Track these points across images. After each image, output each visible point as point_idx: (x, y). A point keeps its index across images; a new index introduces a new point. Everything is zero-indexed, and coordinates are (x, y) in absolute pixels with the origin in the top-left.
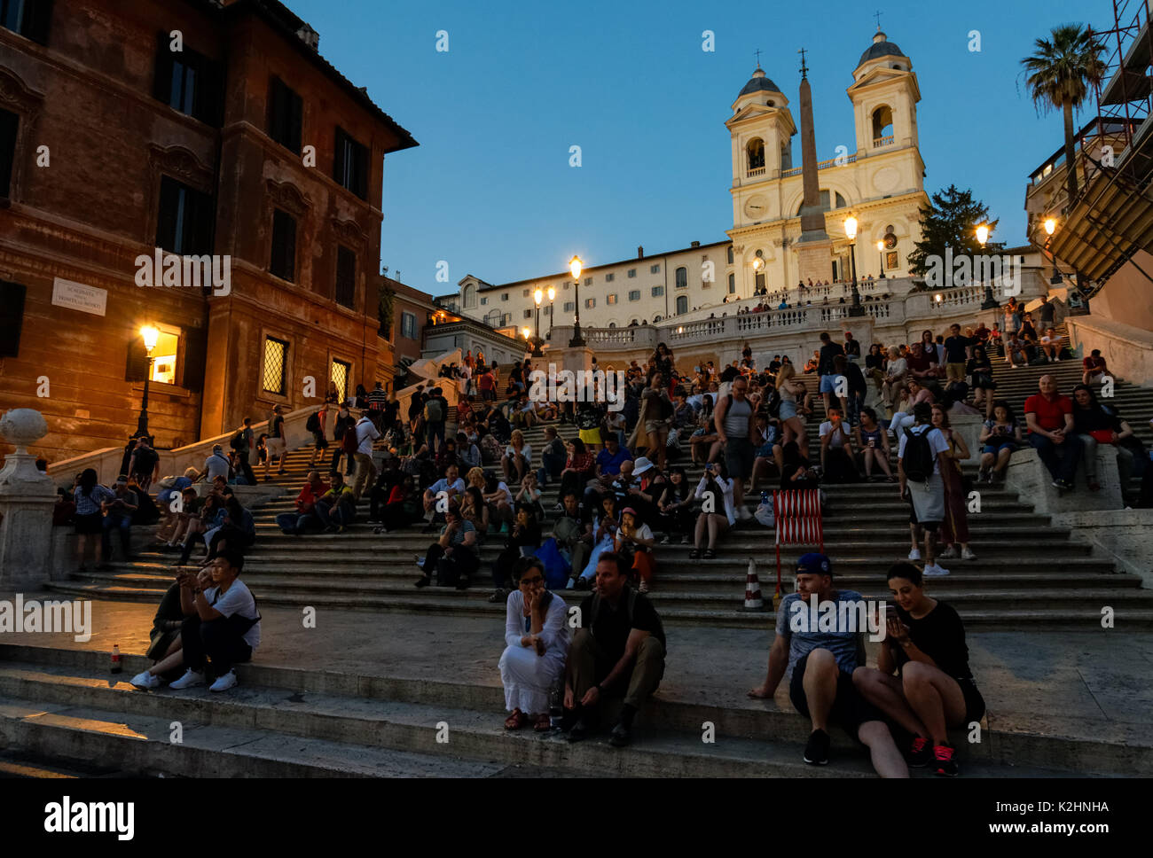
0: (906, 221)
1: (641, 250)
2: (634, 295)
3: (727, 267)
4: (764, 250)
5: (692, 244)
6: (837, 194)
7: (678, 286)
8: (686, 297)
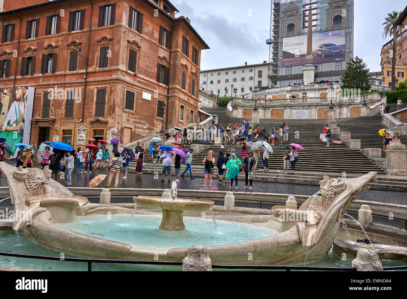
1: (246, 63)
2: (243, 79)
5: (264, 62)
7: (259, 77)
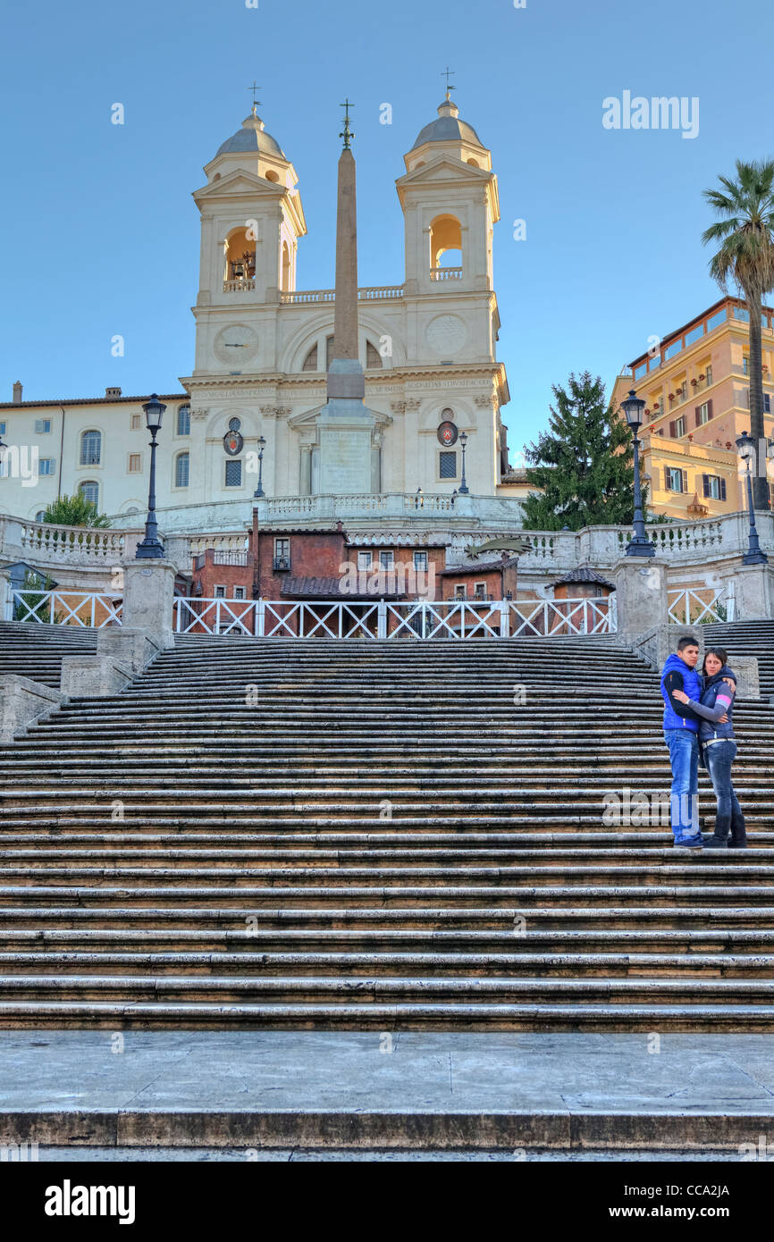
0: (474, 406)
1: (17, 388)
3: (174, 440)
4: (242, 418)
5: (109, 391)
6: (368, 343)
7: (83, 461)
8: (96, 483)
